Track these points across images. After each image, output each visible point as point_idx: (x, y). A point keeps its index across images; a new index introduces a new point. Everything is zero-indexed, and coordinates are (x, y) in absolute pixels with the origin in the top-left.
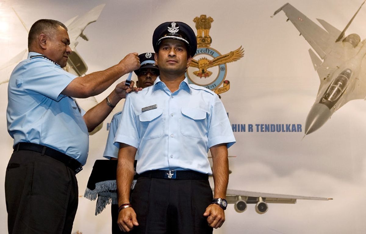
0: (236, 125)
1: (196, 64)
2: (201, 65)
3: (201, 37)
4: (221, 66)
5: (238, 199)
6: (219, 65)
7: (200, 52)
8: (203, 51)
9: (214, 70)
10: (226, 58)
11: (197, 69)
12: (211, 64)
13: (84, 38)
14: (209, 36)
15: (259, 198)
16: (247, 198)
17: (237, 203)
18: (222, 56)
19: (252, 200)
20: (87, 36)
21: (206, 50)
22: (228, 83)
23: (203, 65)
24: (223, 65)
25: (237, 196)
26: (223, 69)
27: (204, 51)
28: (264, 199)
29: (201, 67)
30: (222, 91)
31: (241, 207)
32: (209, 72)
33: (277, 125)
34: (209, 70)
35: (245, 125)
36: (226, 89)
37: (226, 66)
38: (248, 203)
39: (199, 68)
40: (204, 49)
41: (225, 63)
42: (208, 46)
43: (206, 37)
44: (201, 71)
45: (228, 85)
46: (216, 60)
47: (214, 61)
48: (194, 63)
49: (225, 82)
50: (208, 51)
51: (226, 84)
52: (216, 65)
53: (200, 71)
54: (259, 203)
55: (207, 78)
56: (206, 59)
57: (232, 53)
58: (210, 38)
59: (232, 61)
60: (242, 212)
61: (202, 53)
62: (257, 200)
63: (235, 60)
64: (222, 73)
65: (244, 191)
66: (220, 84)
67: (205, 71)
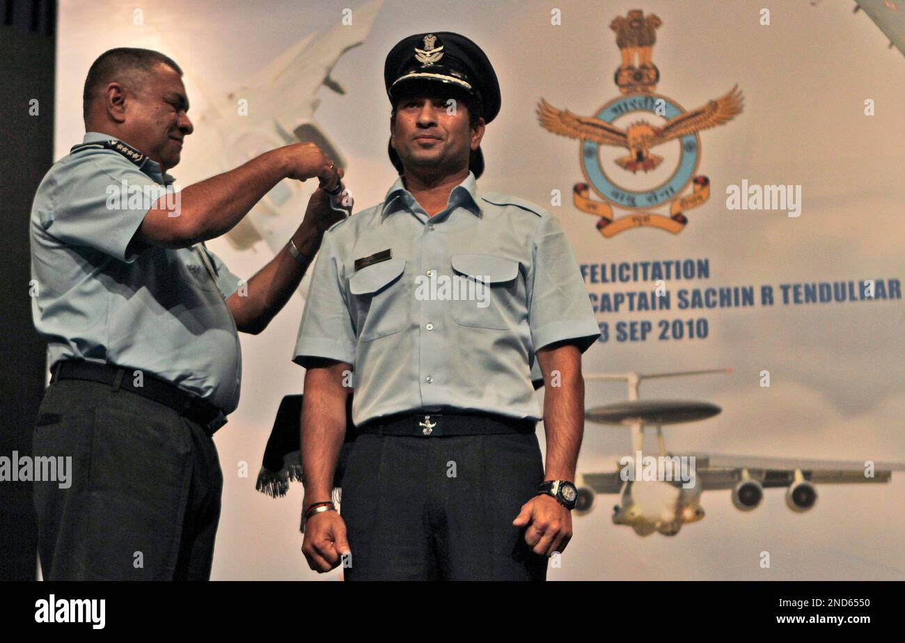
0: (729, 291)
1: (622, 138)
2: (634, 139)
3: (630, 68)
4: (685, 140)
5: (740, 478)
6: (680, 137)
7: (630, 107)
8: (637, 106)
9: (669, 151)
10: (698, 118)
11: (623, 153)
12: (660, 135)
13: (335, 87)
14: (651, 63)
15: (792, 473)
16: (763, 476)
17: (738, 487)
18: (688, 115)
19: (778, 478)
20: (343, 83)
21: (646, 101)
22: (704, 182)
23: (640, 140)
24: (691, 138)
25: (738, 472)
26: (691, 148)
27: (640, 105)
28: (807, 475)
29: (634, 146)
30: (690, 205)
31: (748, 498)
32: (655, 157)
33: (836, 285)
34: (655, 151)
35: (751, 289)
36: (700, 198)
37: (698, 140)
38: (766, 485)
39: (628, 147)
40: (639, 97)
41: (695, 133)
42: (650, 88)
43: (643, 67)
44: (635, 156)
45: (705, 190)
46: (672, 126)
47: (667, 128)
48: (614, 136)
49: (696, 181)
50: (649, 103)
51: (698, 187)
52: (672, 139)
53: (631, 156)
54: (794, 486)
55: (651, 173)
56: (647, 125)
57: (713, 105)
58: (655, 68)
59: (713, 126)
60: (752, 509)
61: (635, 109)
62: (790, 478)
63: (721, 122)
64: (690, 157)
65: (755, 459)
66: (685, 186)
67: (645, 154)
